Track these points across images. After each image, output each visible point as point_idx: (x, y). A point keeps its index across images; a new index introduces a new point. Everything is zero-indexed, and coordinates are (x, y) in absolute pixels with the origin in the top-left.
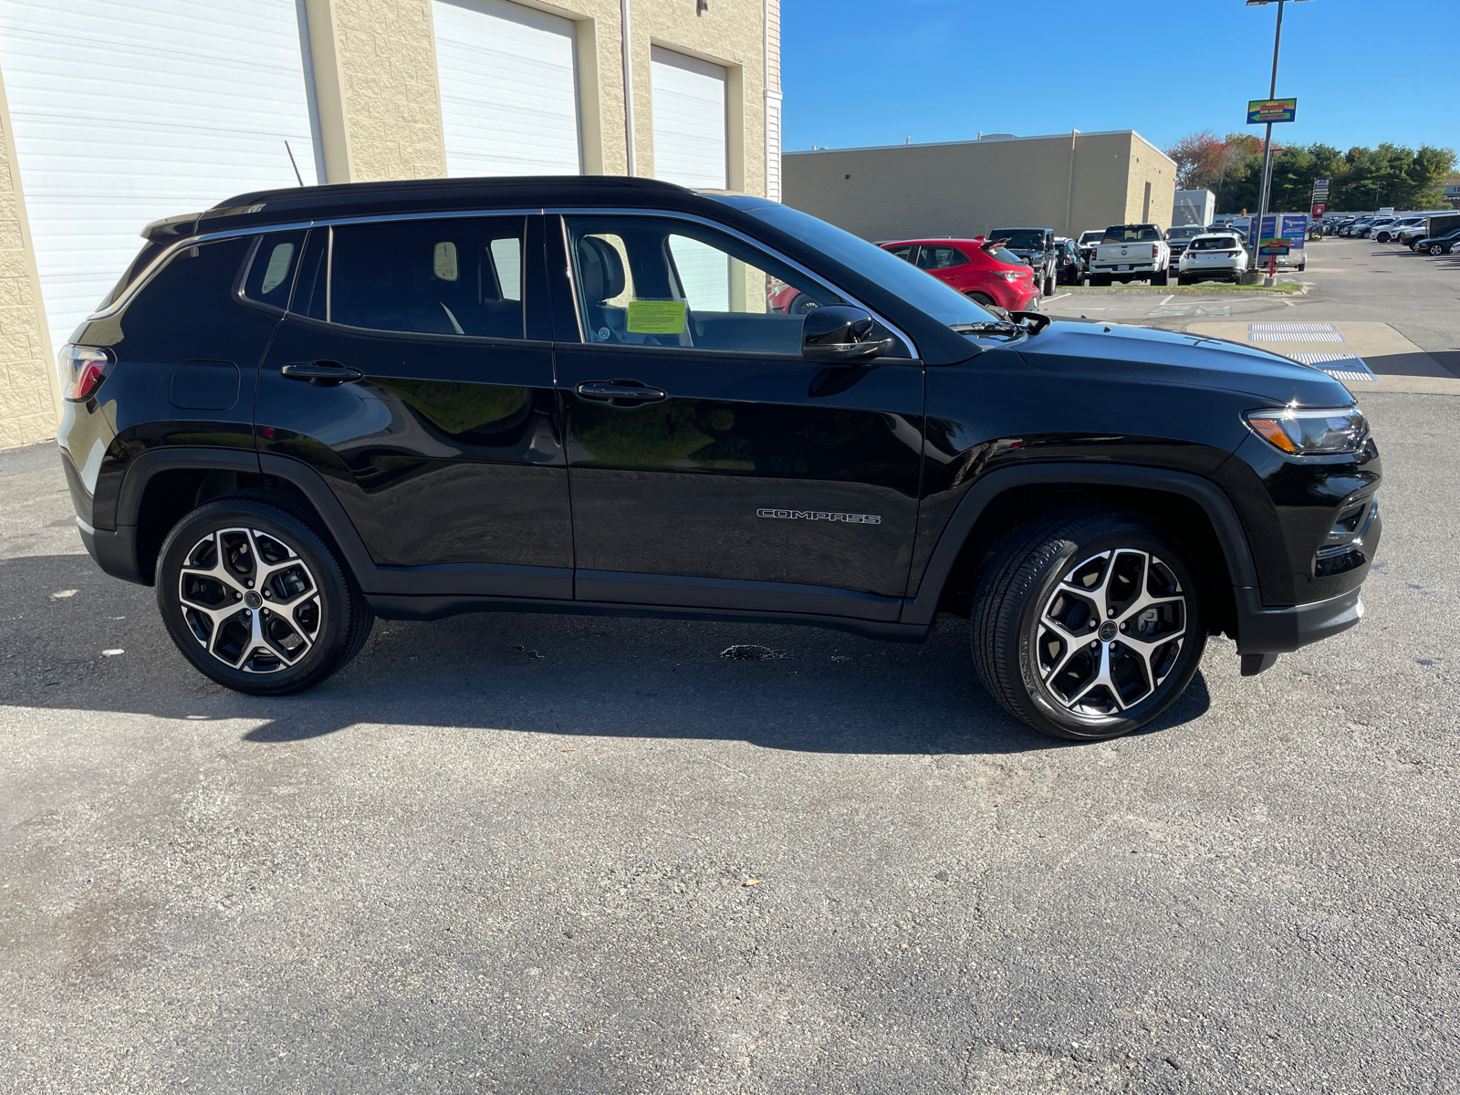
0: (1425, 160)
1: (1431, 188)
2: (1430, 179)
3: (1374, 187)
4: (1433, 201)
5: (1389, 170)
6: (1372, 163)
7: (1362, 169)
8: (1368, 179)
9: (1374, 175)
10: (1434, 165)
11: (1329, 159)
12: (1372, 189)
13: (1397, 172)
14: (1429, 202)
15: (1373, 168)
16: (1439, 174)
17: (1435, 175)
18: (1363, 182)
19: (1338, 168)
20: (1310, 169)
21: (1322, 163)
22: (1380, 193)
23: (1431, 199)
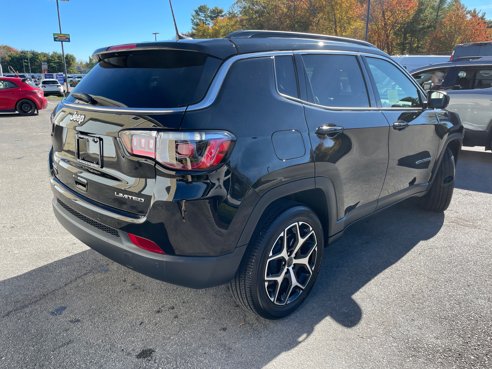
0: (68, 58)
1: (72, 67)
2: (71, 64)
3: (55, 66)
4: (74, 71)
5: (58, 60)
6: (52, 58)
7: (49, 59)
8: (52, 63)
9: (54, 62)
10: (72, 59)
11: (37, 55)
12: (54, 66)
13: (61, 61)
14: (73, 71)
15: (53, 59)
16: (74, 62)
17: (72, 63)
18: (51, 64)
19: (41, 59)
20: (32, 59)
21: (35, 57)
22: (57, 68)
23: (73, 70)
